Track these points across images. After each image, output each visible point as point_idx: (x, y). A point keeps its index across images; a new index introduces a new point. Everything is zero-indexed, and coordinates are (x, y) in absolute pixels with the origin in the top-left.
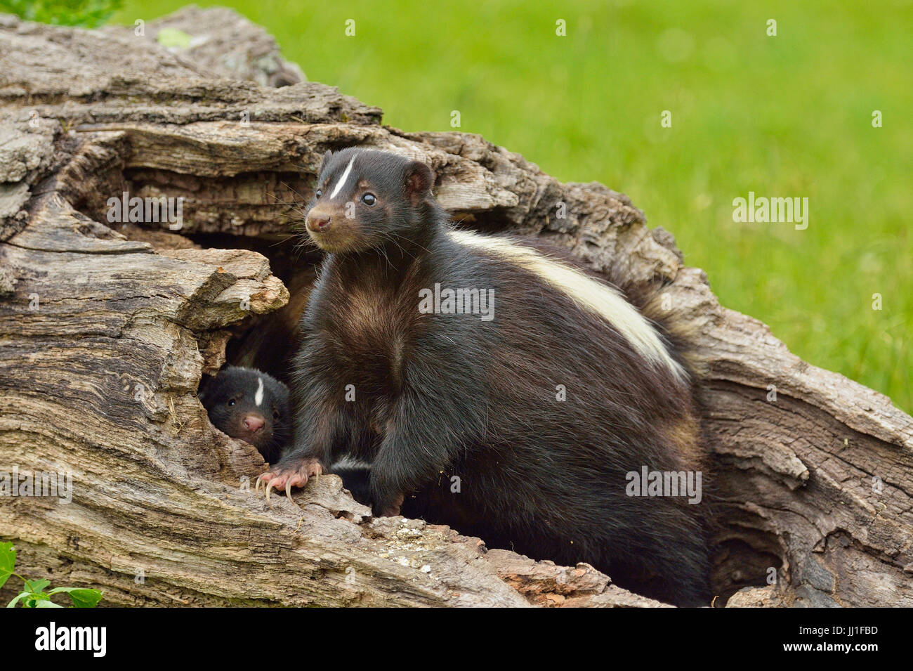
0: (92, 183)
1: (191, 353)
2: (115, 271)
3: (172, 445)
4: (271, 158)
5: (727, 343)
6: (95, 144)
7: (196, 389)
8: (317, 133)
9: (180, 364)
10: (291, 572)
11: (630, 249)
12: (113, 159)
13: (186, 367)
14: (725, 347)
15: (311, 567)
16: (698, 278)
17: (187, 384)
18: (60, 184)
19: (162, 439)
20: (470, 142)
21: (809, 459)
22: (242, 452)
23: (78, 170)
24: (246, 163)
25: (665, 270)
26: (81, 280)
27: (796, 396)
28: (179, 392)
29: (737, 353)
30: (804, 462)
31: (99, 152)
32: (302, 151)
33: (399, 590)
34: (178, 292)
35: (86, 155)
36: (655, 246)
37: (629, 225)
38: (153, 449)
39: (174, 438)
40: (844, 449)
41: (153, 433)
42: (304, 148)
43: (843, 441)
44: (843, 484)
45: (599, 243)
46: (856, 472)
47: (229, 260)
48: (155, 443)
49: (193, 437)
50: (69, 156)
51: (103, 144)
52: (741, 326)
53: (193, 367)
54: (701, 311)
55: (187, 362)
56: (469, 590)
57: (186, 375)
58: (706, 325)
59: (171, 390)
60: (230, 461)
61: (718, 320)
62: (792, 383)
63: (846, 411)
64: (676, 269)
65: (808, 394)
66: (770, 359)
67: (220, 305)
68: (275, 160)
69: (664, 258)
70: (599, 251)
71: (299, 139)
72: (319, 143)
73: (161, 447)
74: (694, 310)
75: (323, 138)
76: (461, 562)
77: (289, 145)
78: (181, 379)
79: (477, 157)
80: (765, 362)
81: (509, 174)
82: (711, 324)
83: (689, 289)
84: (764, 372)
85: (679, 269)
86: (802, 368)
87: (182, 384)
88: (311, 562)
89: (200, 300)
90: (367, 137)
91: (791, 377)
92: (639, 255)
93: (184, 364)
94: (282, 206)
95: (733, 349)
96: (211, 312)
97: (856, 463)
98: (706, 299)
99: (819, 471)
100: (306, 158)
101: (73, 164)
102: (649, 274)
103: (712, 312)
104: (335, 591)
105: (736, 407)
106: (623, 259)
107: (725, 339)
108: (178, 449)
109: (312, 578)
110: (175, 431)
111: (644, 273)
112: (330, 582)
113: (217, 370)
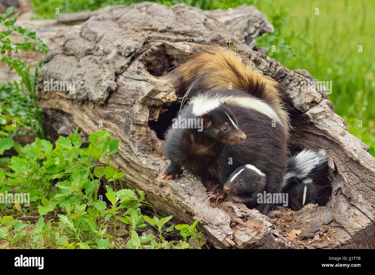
0: (153, 58)
1: (145, 113)
2: (136, 86)
3: (136, 141)
5: (326, 124)
6: (155, 46)
7: (146, 125)
9: (140, 116)
10: (156, 185)
11: (306, 92)
12: (160, 51)
13: (142, 118)
14: (326, 126)
15: (159, 184)
16: (326, 103)
17: (142, 123)
18: (140, 57)
19: (133, 139)
21: (336, 164)
22: (161, 145)
23: (148, 54)
25: (316, 99)
26: (130, 88)
27: (338, 143)
28: (140, 125)
29: (328, 128)
30: (335, 165)
31: (156, 48)
33: (176, 194)
34: (143, 94)
35: (152, 49)
38: (131, 142)
39: (137, 139)
40: (347, 162)
41: (131, 137)
43: (347, 159)
44: (343, 173)
45: (293, 89)
46: (348, 170)
48: (132, 140)
49: (143, 140)
50: (147, 49)
51: (157, 46)
52: (335, 119)
53: (145, 118)
54: (322, 114)
55: (143, 116)
56: (195, 196)
57: (142, 120)
58: (323, 118)
59: (136, 124)
60: (157, 148)
61: (327, 117)
62: (337, 139)
63: (348, 150)
64: (321, 99)
65: (341, 143)
66: (334, 130)
67: (155, 99)
69: (317, 96)
70: (293, 92)
73: (133, 142)
74: (320, 113)
76: (196, 187)
78: (140, 121)
80: (333, 132)
82: (325, 118)
83: (321, 106)
84: (332, 135)
85: (322, 100)
86: (343, 135)
87: (140, 123)
89: (149, 97)
91: (337, 137)
92: (309, 94)
93: (142, 117)
95: (327, 126)
96: (153, 101)
97: (349, 167)
98: (325, 110)
99: (338, 168)
101: (147, 52)
102: (310, 100)
103: (326, 114)
104: (164, 192)
105: (327, 145)
106: (302, 95)
107: (326, 123)
108: (138, 142)
110: (137, 137)
111: (309, 100)
112: (163, 189)
113: (156, 119)
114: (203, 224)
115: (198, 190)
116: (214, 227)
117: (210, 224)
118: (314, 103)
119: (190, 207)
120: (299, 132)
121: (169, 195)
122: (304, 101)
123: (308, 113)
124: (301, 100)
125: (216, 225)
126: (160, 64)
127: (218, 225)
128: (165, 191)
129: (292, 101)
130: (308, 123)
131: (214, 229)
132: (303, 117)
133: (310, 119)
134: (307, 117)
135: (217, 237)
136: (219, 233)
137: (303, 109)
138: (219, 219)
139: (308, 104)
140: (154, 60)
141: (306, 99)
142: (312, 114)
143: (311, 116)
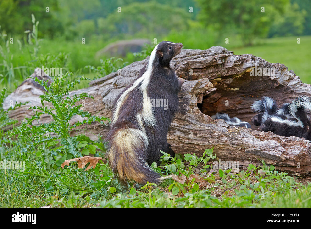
0: (183, 72)
1: (195, 98)
4: (211, 62)
6: (182, 65)
7: (196, 105)
8: (219, 56)
9: (192, 100)
10: (214, 138)
11: (284, 74)
12: (186, 68)
13: (194, 101)
15: (217, 137)
17: (194, 104)
19: (190, 115)
20: (249, 55)
22: (207, 117)
23: (179, 70)
24: (207, 64)
25: (291, 77)
28: (193, 106)
31: (183, 66)
32: (216, 60)
33: (233, 139)
34: (191, 87)
35: (181, 67)
36: (289, 73)
37: (283, 69)
38: (189, 118)
41: (188, 114)
42: (217, 59)
47: (202, 80)
48: (189, 116)
49: (196, 115)
52: (306, 86)
54: (298, 84)
56: (246, 137)
58: (299, 86)
59: (191, 106)
60: (205, 119)
68: (212, 62)
69: (291, 75)
70: (277, 74)
71: (215, 58)
72: (219, 58)
74: (296, 84)
75: (220, 57)
76: (245, 133)
77: (214, 59)
78: (193, 103)
79: (251, 57)
81: (257, 60)
83: (296, 80)
85: (294, 77)
88: (217, 135)
89: (195, 88)
90: (228, 55)
92: (286, 75)
94: (216, 72)
95: (304, 90)
96: (198, 90)
100: (217, 61)
101: (178, 69)
103: (300, 84)
104: (222, 141)
106: (283, 76)
107: (303, 88)
108: (193, 117)
109: (218, 139)
110: (192, 114)
111: (287, 78)
112: (221, 139)
113: (201, 102)
114: (261, 151)
115: (246, 133)
116: (271, 150)
117: (267, 149)
118: (290, 79)
119: (247, 143)
120: (282, 100)
121: (226, 141)
122: (284, 79)
123: (288, 86)
124: (282, 79)
125: (272, 148)
126: (186, 76)
127: (274, 148)
128: (223, 139)
129: (277, 80)
130: (289, 92)
131: (271, 151)
132: (285, 89)
133: (290, 89)
134: (289, 88)
135: (276, 155)
136: (277, 152)
137: (284, 84)
138: (273, 145)
139: (287, 81)
140: (183, 74)
141: (285, 78)
142: (292, 85)
143: (291, 87)
